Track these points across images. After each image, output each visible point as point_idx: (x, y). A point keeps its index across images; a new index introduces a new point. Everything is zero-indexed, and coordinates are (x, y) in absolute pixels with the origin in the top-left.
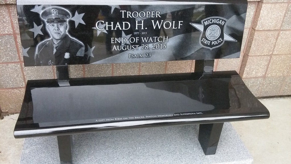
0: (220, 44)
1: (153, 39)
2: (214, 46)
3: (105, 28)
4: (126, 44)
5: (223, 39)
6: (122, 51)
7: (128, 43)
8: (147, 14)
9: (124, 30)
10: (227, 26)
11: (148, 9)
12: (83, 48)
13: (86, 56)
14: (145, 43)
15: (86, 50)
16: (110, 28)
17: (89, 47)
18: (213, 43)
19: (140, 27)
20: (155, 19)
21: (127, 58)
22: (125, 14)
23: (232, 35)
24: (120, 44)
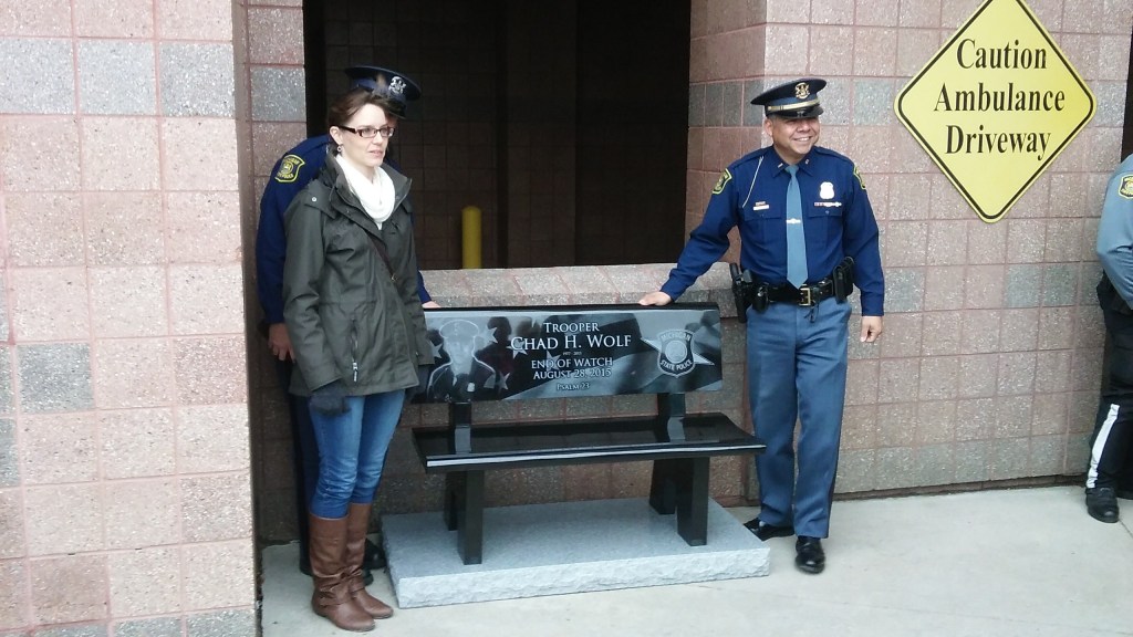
0: (688, 368)
1: (591, 362)
2: (680, 371)
3: (524, 347)
4: (553, 370)
5: (692, 360)
6: (548, 380)
7: (555, 367)
8: (580, 327)
9: (550, 350)
10: (695, 342)
11: (581, 319)
12: (494, 376)
13: (497, 387)
14: (579, 368)
15: (498, 379)
16: (530, 346)
17: (501, 374)
18: (678, 367)
19: (571, 344)
20: (592, 334)
21: (555, 391)
22: (551, 327)
23: (704, 355)
24: (544, 370)
